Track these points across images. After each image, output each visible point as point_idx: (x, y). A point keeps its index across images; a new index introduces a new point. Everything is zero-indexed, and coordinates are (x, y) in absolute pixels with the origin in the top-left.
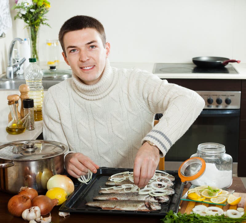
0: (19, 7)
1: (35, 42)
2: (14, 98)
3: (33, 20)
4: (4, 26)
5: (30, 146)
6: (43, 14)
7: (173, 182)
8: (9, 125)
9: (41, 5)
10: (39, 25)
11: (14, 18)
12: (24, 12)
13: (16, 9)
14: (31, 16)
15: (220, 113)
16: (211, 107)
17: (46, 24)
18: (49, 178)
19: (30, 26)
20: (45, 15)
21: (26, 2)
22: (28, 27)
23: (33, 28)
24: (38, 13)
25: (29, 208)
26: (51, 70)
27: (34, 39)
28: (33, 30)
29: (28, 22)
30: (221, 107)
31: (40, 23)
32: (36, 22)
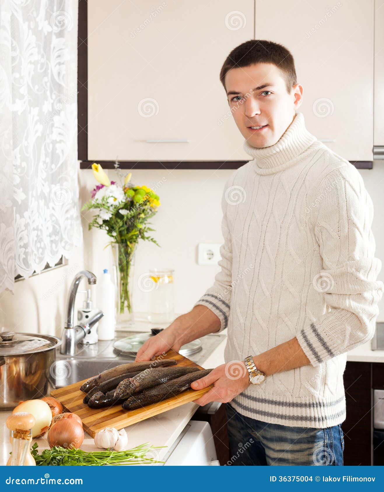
0: (97, 206)
1: (127, 275)
3: (124, 230)
4: (66, 243)
6: (144, 219)
9: (141, 202)
10: (135, 242)
12: (107, 216)
13: (91, 210)
14: (121, 223)
17: (150, 239)
19: (117, 242)
20: (149, 220)
21: (112, 197)
22: (113, 244)
23: (124, 247)
24: (135, 217)
27: (124, 268)
28: (122, 250)
29: (114, 234)
31: (137, 236)
32: (130, 235)
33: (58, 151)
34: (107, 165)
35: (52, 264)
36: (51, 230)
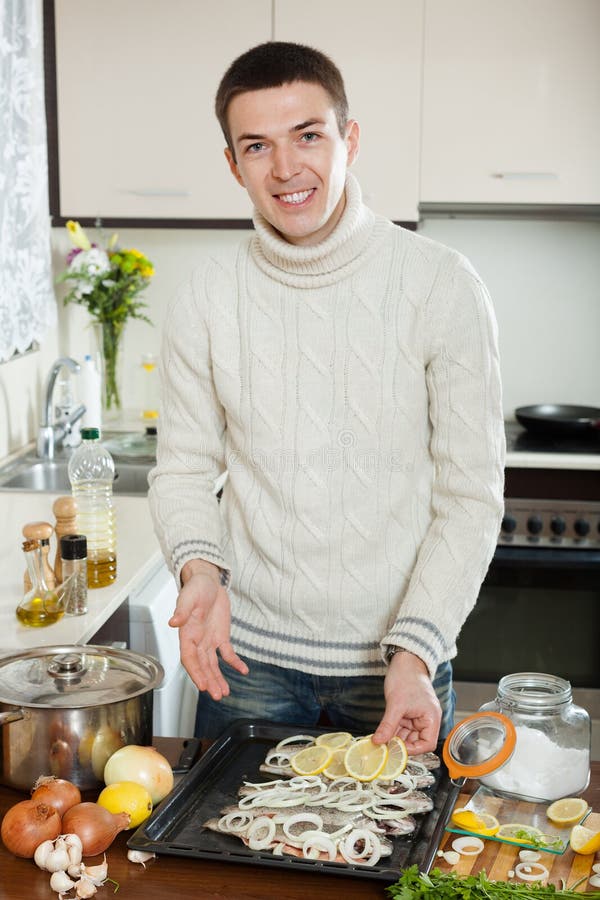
1: (114, 362)
2: (40, 534)
3: (109, 306)
4: (37, 323)
5: (68, 667)
6: (134, 292)
7: (433, 772)
8: (24, 600)
9: (130, 271)
10: (124, 320)
11: (62, 303)
12: (88, 289)
13: (68, 281)
14: (105, 298)
15: (584, 557)
16: (560, 541)
17: (142, 317)
18: (113, 753)
19: (101, 321)
20: (140, 293)
21: (94, 264)
22: (96, 324)
23: (109, 327)
24: (124, 290)
25: (54, 837)
26: (149, 436)
27: (110, 353)
28: (108, 331)
29: (97, 311)
30: (586, 543)
31: (126, 315)
32: (116, 313)
33: (25, 207)
34: (87, 223)
35: (22, 350)
36: (19, 307)
